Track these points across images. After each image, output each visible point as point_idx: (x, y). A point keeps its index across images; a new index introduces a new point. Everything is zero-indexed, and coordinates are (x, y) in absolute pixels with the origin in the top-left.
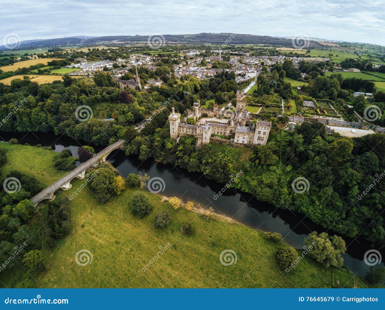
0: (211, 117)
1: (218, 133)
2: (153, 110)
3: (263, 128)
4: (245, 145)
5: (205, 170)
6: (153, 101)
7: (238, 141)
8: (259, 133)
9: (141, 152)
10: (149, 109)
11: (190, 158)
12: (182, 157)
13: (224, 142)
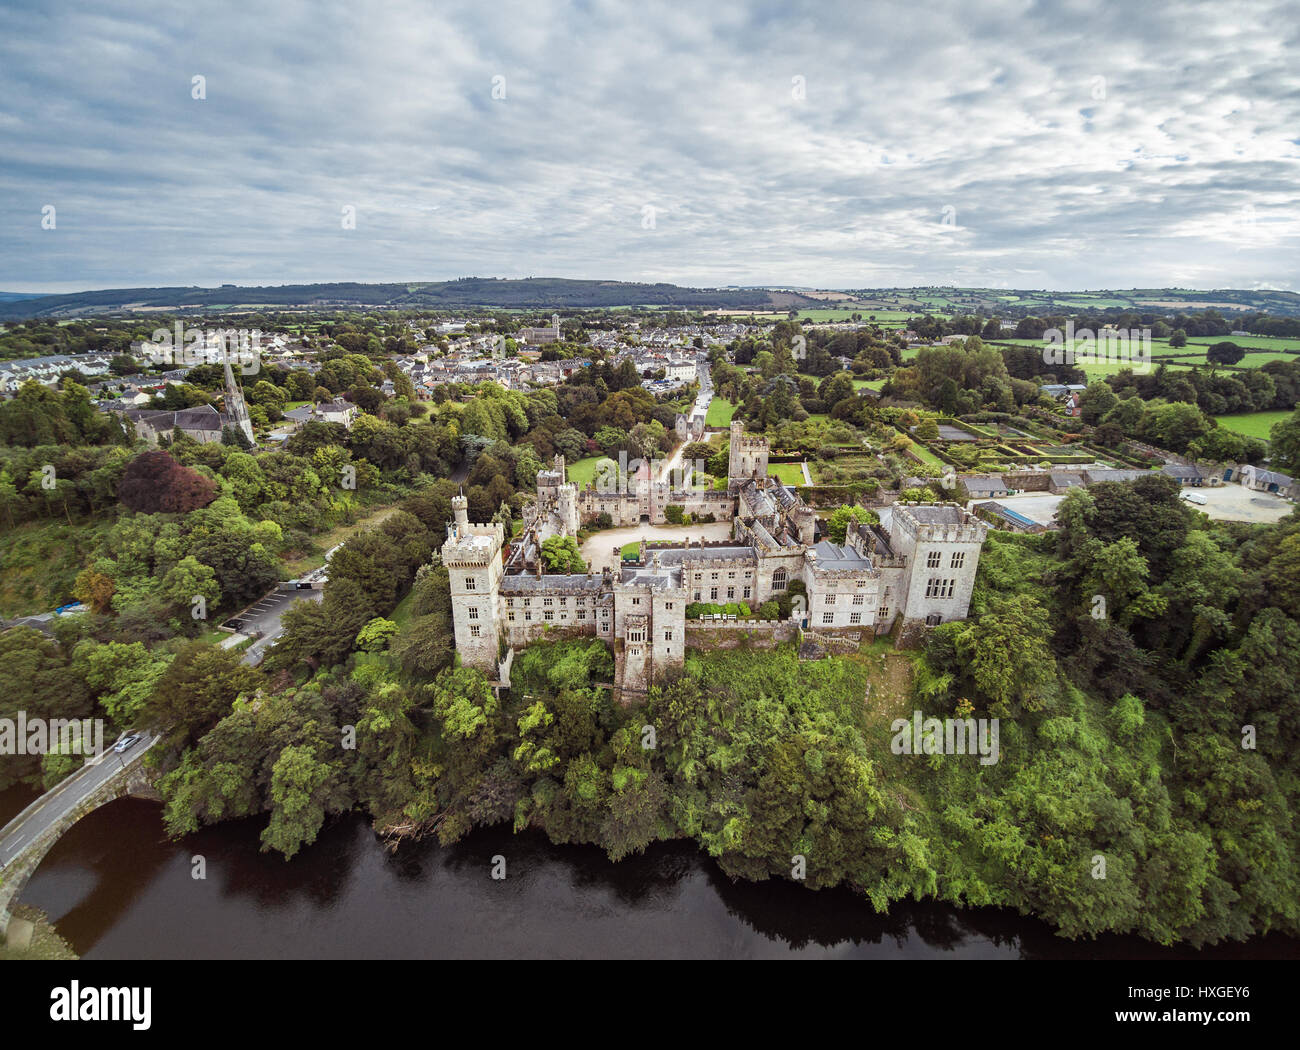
0: (625, 526)
1: (714, 595)
2: (324, 530)
3: (952, 536)
4: (869, 635)
5: (714, 823)
6: (325, 490)
7: (828, 617)
8: (933, 561)
9: (277, 798)
10: (305, 526)
11: (610, 772)
12: (556, 777)
13: (762, 638)
